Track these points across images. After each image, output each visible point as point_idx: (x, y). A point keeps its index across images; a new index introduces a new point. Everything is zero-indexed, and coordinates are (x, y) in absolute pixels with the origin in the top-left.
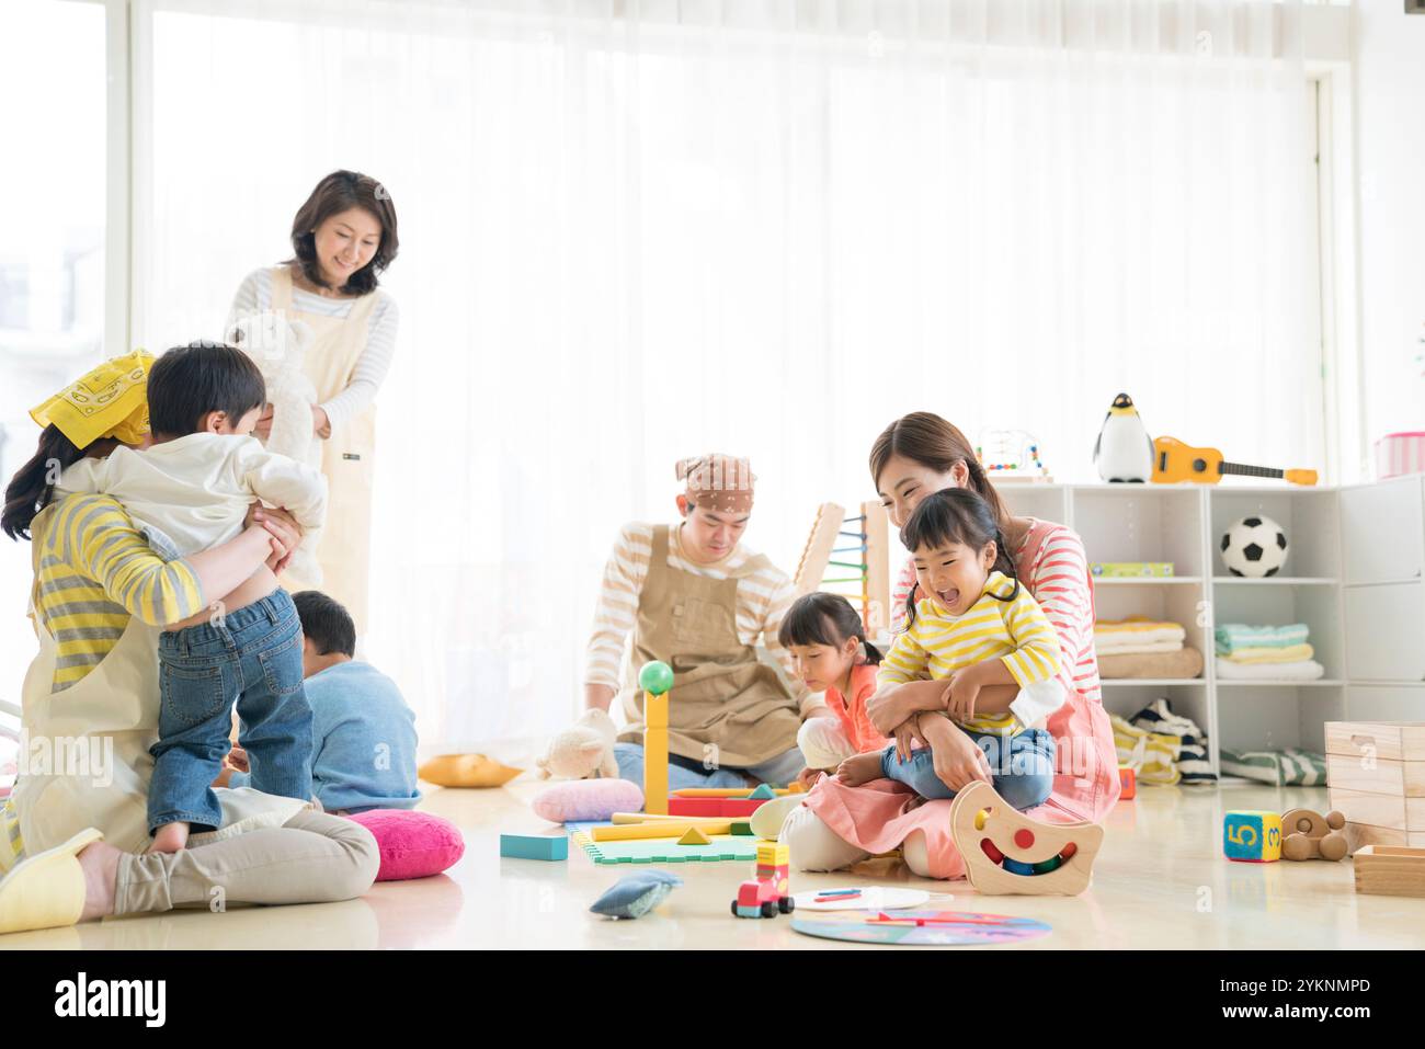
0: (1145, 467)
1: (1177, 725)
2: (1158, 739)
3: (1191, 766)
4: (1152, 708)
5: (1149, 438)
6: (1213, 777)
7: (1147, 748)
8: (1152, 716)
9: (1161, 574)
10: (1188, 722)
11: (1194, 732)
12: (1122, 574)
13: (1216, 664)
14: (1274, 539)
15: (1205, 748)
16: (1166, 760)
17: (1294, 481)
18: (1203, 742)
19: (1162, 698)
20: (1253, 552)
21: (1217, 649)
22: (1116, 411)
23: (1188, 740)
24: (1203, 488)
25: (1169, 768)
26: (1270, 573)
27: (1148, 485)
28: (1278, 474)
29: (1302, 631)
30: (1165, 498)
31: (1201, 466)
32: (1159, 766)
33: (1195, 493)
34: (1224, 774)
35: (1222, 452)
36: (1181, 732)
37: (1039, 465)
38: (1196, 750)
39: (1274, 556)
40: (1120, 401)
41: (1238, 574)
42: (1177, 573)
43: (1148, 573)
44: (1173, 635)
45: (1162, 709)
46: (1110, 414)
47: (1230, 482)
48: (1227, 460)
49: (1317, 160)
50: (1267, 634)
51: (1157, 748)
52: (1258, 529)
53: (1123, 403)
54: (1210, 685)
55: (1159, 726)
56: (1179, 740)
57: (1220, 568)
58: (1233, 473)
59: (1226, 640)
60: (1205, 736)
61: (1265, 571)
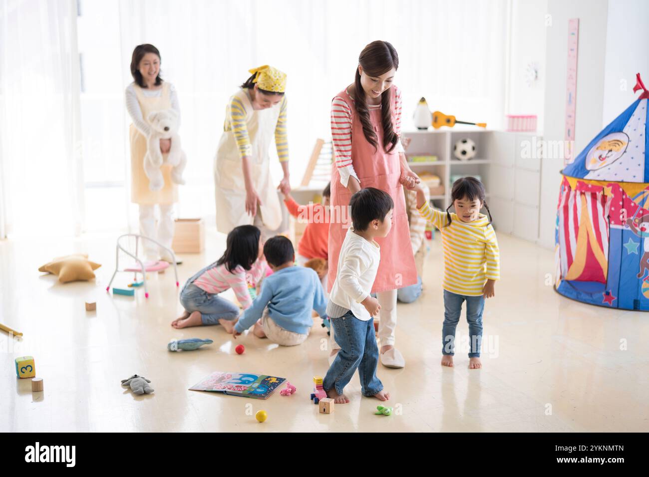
9: (431, 161)
14: (471, 148)
17: (479, 127)
20: (464, 153)
22: (421, 103)
24: (448, 128)
26: (470, 159)
27: (430, 130)
28: (474, 124)
30: (437, 135)
31: (448, 121)
33: (445, 131)
39: (470, 154)
41: (459, 160)
42: (438, 160)
43: (428, 160)
44: (436, 181)
46: (419, 104)
52: (466, 144)
53: (423, 100)
57: (454, 157)
58: (459, 123)
61: (468, 158)
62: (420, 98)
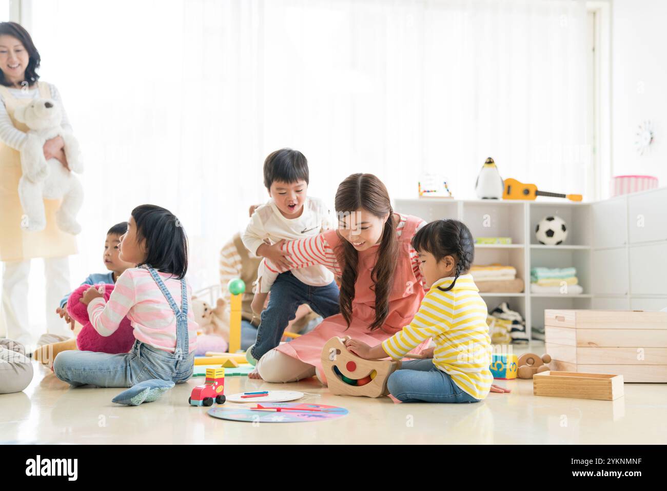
0: (499, 191)
1: (511, 315)
2: (501, 322)
3: (517, 335)
4: (500, 307)
5: (502, 179)
6: (527, 340)
7: (496, 326)
8: (500, 311)
9: (506, 243)
10: (516, 314)
11: (519, 318)
12: (486, 243)
13: (531, 287)
14: (560, 227)
15: (524, 326)
16: (504, 331)
17: (571, 199)
18: (523, 323)
19: (505, 302)
20: (550, 233)
21: (531, 279)
22: (487, 165)
23: (515, 322)
24: (526, 203)
25: (505, 336)
26: (559, 243)
27: (501, 200)
28: (563, 196)
29: (572, 271)
30: (510, 207)
31: (527, 192)
32: (500, 335)
33: (522, 205)
34: (534, 339)
35: (536, 185)
36: (513, 318)
37: (448, 190)
38: (520, 327)
39: (560, 235)
40: (488, 161)
41: (543, 243)
42: (514, 242)
43: (499, 243)
44: (510, 272)
45: (504, 307)
46: (483, 167)
47: (540, 199)
48: (539, 189)
49: (594, 50)
50: (556, 272)
51: (500, 326)
52: (552, 222)
53: (490, 162)
54: (527, 296)
55: (503, 316)
56: (511, 322)
57: (534, 240)
58: (542, 195)
59: (536, 275)
60: (524, 320)
61: (555, 242)
62: (485, 159)
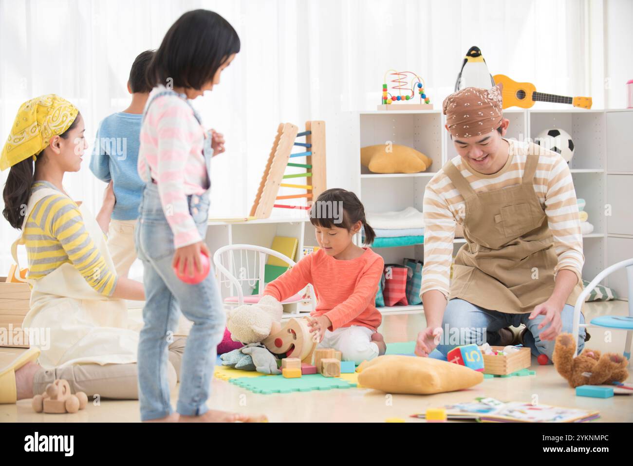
5: (491, 76)
17: (579, 105)
22: (469, 58)
24: (525, 110)
28: (569, 100)
29: (582, 204)
31: (522, 94)
33: (521, 114)
35: (535, 85)
46: (466, 60)
47: (540, 106)
48: (538, 91)
58: (543, 100)
